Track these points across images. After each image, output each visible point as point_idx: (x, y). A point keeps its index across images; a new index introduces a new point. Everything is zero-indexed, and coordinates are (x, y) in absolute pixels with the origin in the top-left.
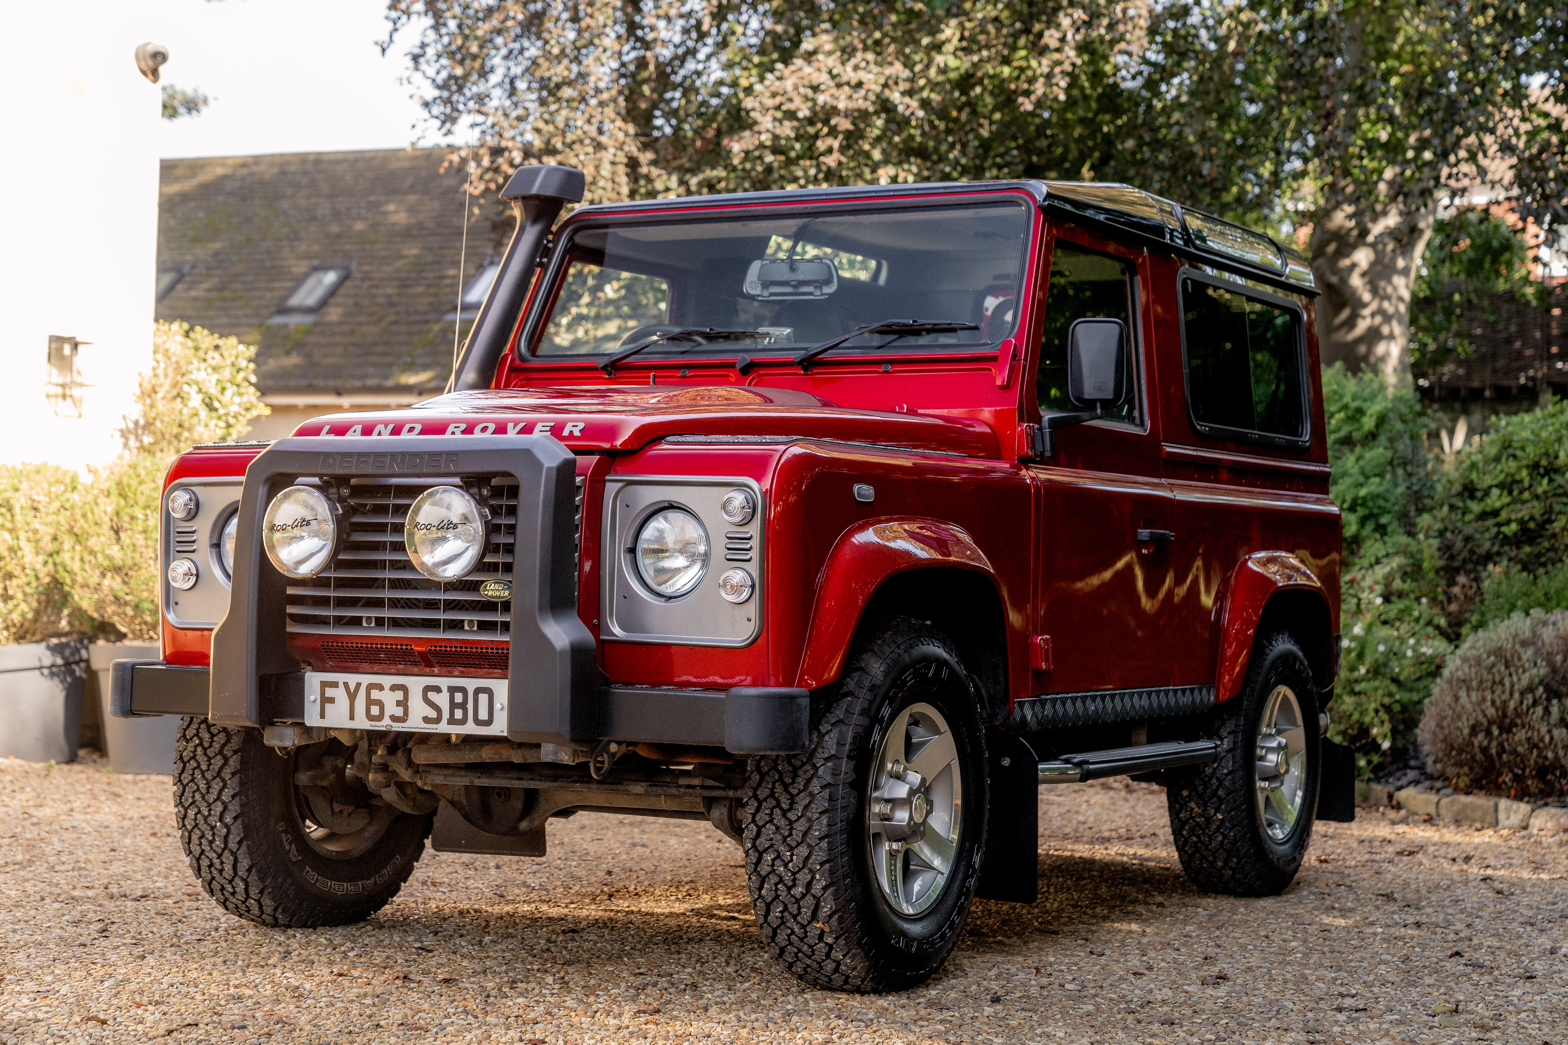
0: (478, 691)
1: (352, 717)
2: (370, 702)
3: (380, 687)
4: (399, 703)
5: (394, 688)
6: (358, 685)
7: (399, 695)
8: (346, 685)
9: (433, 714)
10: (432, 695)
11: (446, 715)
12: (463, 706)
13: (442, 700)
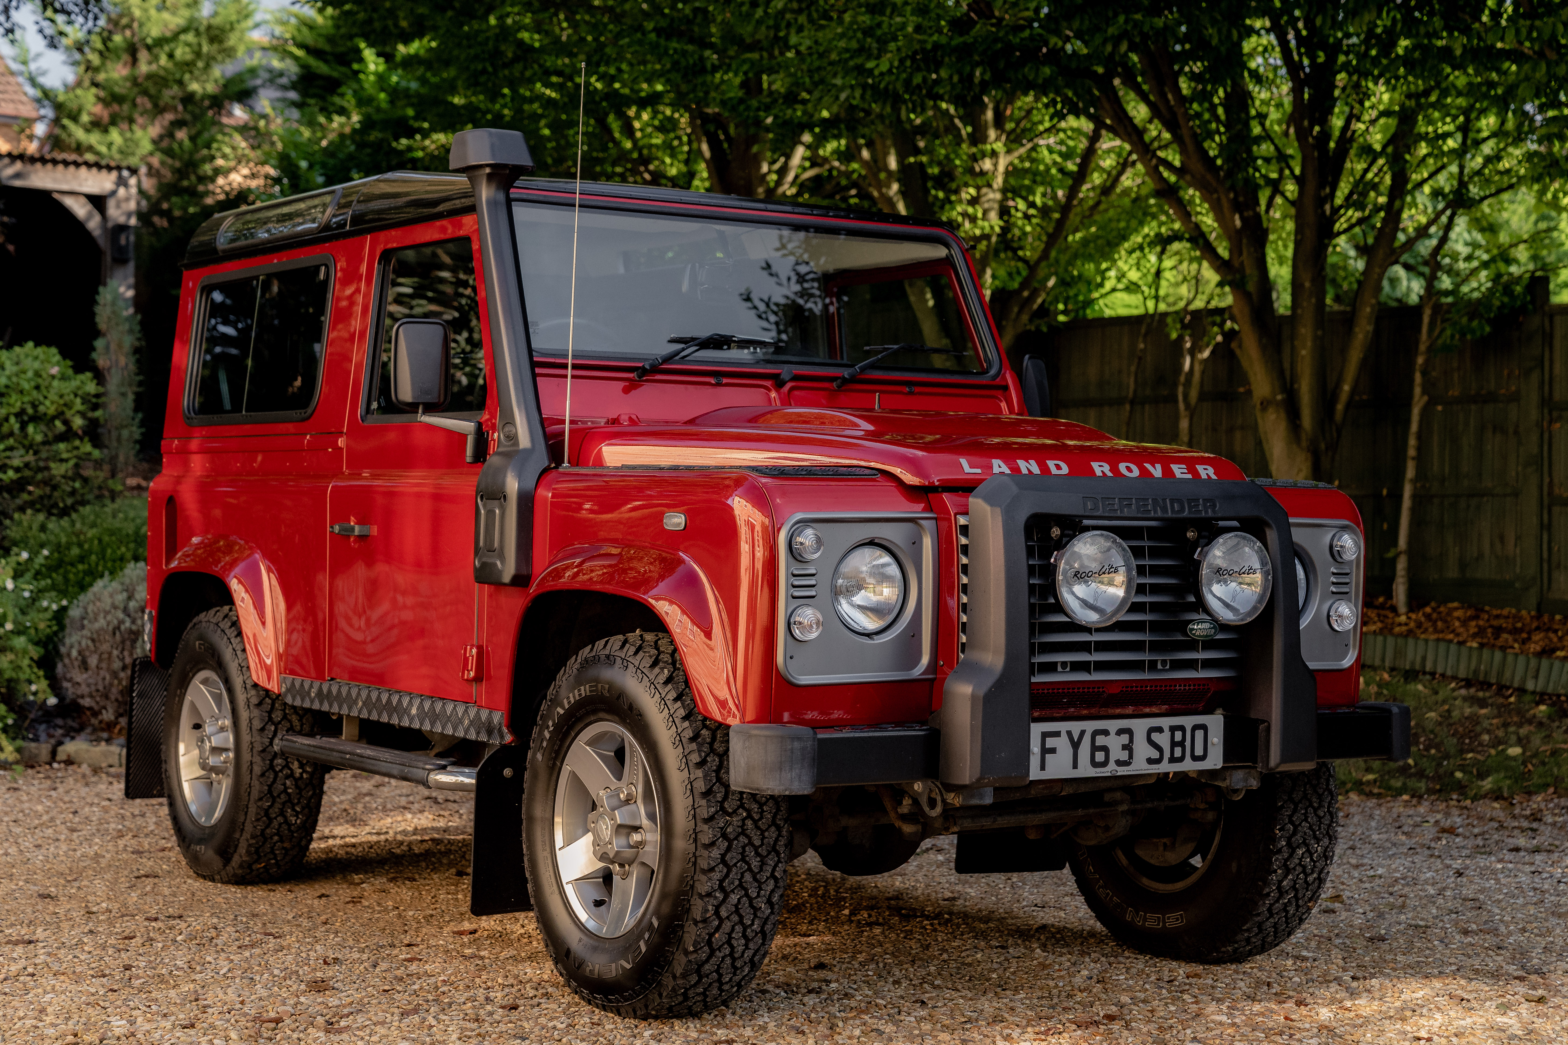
0: (1195, 728)
1: (1075, 766)
2: (1094, 748)
3: (1106, 733)
4: (1124, 747)
5: (1120, 732)
6: (1083, 733)
7: (1125, 739)
8: (1069, 733)
9: (1155, 755)
10: (1155, 736)
11: (1167, 754)
12: (1182, 744)
13: (1163, 740)
